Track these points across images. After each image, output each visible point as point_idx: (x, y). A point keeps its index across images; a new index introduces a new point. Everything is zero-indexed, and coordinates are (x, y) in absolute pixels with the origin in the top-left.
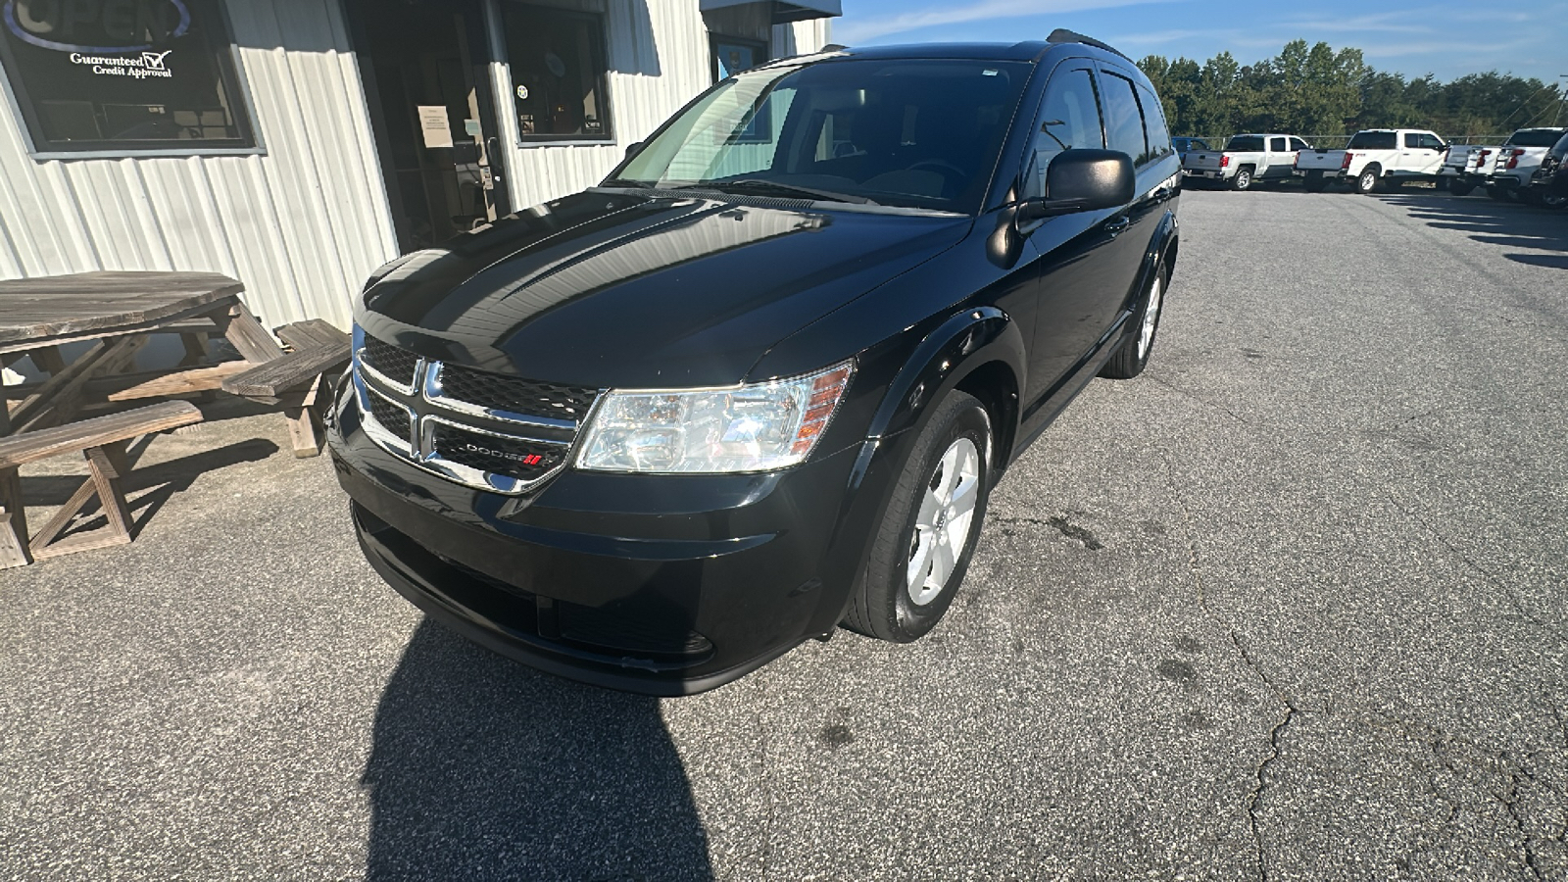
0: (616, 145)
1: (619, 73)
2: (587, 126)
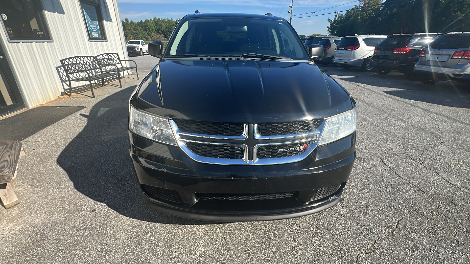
0: (53, 42)
1: (48, 11)
2: (38, 34)
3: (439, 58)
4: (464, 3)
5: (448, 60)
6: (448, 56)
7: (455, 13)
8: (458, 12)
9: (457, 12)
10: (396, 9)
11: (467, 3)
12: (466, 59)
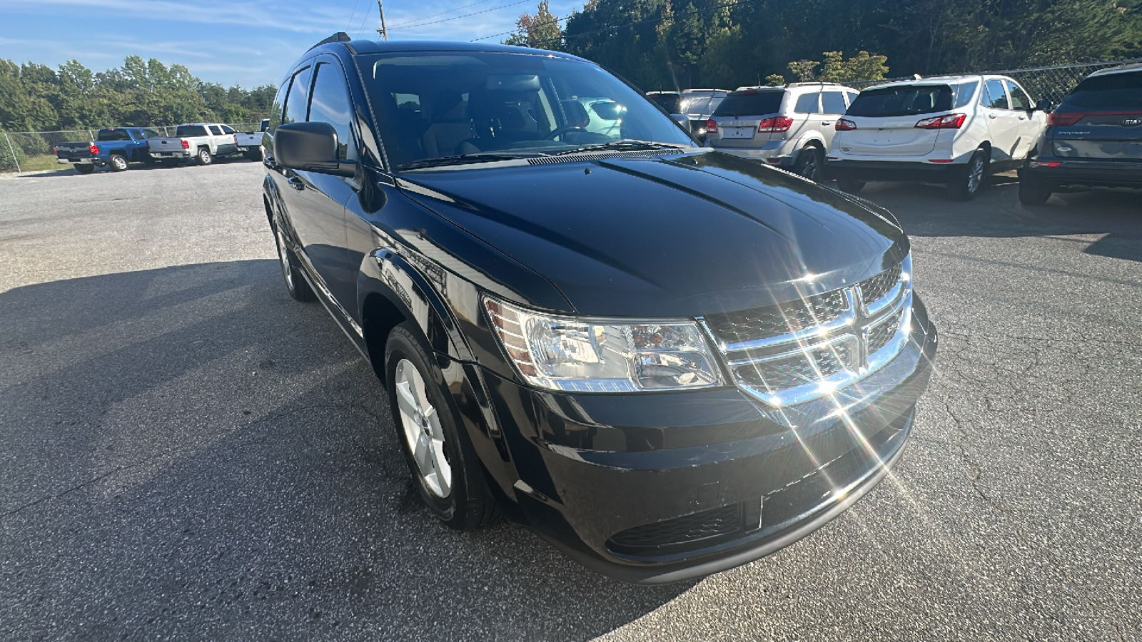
3: (740, 134)
4: (692, 36)
5: (754, 135)
6: (753, 128)
7: (683, 54)
8: (688, 52)
9: (686, 52)
10: (590, 45)
11: (695, 37)
12: (778, 131)
